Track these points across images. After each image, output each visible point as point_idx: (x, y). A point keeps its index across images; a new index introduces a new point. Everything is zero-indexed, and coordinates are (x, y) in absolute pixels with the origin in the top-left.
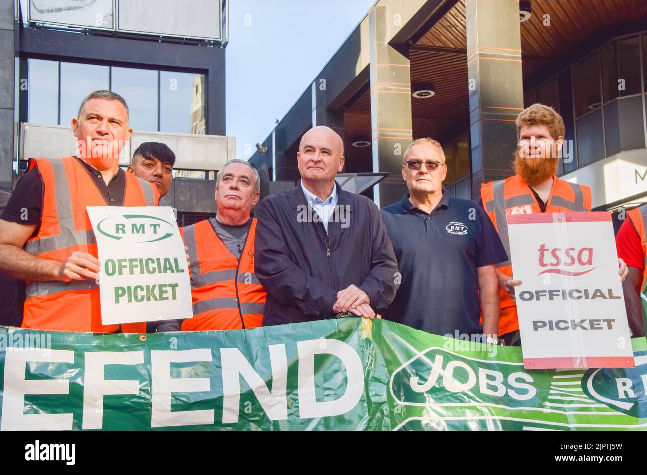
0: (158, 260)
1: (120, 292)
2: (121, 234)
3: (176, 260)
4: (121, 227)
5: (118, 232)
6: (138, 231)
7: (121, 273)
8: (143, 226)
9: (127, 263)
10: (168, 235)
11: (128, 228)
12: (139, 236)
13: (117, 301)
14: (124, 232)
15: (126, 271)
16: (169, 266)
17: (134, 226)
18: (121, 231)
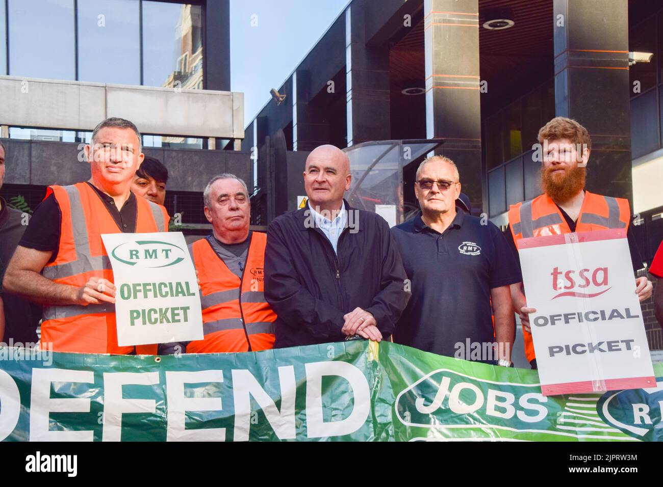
0: (170, 284)
1: (134, 315)
2: (134, 260)
3: (187, 284)
4: (134, 253)
5: (132, 258)
6: (151, 257)
7: (135, 297)
8: (155, 251)
9: (141, 288)
10: (179, 260)
11: (142, 254)
12: (152, 262)
13: (133, 324)
14: (137, 257)
15: (140, 295)
16: (180, 290)
17: (147, 251)
18: (134, 257)
